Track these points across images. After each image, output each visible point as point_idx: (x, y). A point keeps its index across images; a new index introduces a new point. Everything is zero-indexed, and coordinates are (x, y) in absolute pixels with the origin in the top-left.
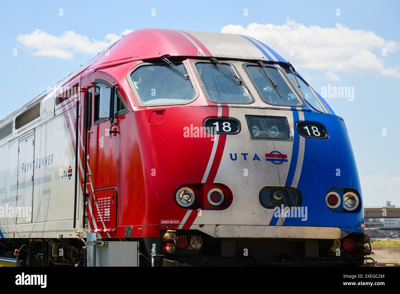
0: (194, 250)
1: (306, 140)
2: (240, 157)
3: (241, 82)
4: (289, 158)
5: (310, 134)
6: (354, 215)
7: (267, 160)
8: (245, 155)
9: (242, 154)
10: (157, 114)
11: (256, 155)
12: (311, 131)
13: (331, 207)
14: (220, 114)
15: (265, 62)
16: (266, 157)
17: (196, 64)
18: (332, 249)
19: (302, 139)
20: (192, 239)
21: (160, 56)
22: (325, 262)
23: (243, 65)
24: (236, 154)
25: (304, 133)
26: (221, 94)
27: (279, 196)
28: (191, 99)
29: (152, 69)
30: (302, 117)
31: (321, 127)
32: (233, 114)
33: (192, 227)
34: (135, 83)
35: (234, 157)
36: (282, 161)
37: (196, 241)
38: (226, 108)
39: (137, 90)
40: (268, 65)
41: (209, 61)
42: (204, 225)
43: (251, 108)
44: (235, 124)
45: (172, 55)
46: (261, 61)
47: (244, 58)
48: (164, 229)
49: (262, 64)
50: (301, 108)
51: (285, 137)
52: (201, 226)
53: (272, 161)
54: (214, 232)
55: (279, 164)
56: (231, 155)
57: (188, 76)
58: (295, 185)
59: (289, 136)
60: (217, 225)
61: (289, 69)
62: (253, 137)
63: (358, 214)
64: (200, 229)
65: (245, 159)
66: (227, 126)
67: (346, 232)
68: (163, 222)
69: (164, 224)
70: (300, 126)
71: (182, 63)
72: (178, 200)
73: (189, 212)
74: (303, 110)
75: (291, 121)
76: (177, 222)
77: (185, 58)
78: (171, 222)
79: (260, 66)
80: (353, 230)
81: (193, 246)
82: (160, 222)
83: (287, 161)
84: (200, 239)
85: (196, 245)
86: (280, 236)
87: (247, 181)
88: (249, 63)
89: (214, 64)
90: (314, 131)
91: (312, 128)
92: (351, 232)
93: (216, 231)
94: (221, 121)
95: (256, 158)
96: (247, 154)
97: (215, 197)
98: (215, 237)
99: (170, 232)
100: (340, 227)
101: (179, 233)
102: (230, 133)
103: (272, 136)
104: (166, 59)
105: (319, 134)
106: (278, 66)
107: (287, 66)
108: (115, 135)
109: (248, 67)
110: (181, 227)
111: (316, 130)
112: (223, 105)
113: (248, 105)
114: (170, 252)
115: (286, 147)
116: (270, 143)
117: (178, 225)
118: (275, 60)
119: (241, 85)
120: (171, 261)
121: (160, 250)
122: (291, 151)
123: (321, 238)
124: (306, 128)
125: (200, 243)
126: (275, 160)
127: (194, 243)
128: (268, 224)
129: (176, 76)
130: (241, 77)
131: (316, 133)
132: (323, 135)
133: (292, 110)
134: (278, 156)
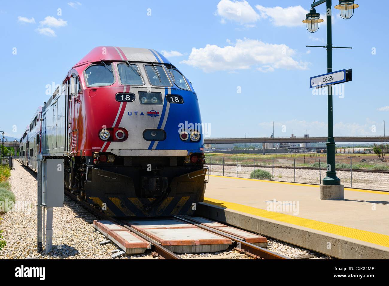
0: (110, 163)
1: (170, 104)
2: (133, 114)
3: (140, 74)
4: (160, 114)
5: (173, 101)
6: (197, 144)
7: (148, 115)
8: (136, 112)
9: (135, 112)
10: (93, 91)
11: (142, 113)
12: (174, 100)
13: (183, 139)
14: (125, 91)
15: (155, 63)
16: (148, 113)
17: (118, 65)
18: (185, 161)
19: (168, 104)
20: (109, 157)
21: (100, 60)
22: (182, 168)
23: (143, 65)
24: (131, 112)
25: (170, 101)
26: (128, 80)
27: (154, 134)
28: (112, 83)
29: (97, 67)
30: (170, 92)
31: (180, 98)
32: (131, 91)
33: (107, 151)
34: (87, 75)
35: (130, 114)
36: (156, 115)
37: (111, 158)
38: (128, 88)
39: (87, 78)
40: (158, 65)
41: (125, 63)
42: (113, 149)
43: (142, 87)
44: (132, 96)
45: (106, 60)
46: (153, 62)
47: (145, 61)
48: (93, 151)
49: (154, 64)
50: (170, 88)
51: (160, 103)
52: (112, 150)
53: (151, 115)
54: (118, 153)
55: (154, 117)
56: (128, 112)
57: (112, 71)
58: (162, 128)
59: (161, 102)
60: (120, 150)
61: (170, 67)
62: (141, 103)
63: (199, 143)
64: (111, 152)
65: (136, 115)
66: (128, 97)
67: (191, 153)
68: (94, 148)
69: (94, 149)
70: (168, 97)
71: (111, 64)
72: (100, 136)
73: (106, 143)
74: (171, 89)
75: (163, 95)
76: (99, 148)
77: (112, 61)
78: (97, 148)
79: (153, 65)
80: (196, 151)
81: (110, 160)
82: (92, 148)
83: (159, 115)
84: (113, 157)
85: (111, 160)
86: (154, 155)
87: (136, 126)
88: (147, 64)
89: (128, 64)
90: (176, 100)
91: (175, 98)
92: (194, 153)
93: (119, 153)
94: (125, 94)
95: (142, 114)
96: (137, 112)
97: (120, 135)
98: (119, 156)
99: (96, 153)
100: (187, 150)
101: (100, 154)
102: (129, 101)
103: (154, 103)
104: (103, 62)
105: (179, 101)
106: (163, 65)
107: (169, 66)
108: (78, 102)
109: (146, 66)
110: (101, 151)
111: (177, 99)
112: (127, 86)
113: (141, 86)
114: (96, 164)
115: (159, 108)
116: (150, 106)
117: (100, 149)
118: (162, 62)
119: (140, 76)
120: (95, 168)
121: (92, 162)
122: (162, 110)
123: (176, 156)
124: (172, 98)
125: (113, 159)
126: (152, 115)
127: (110, 159)
128: (147, 149)
129: (107, 71)
130: (141, 71)
131: (177, 101)
132: (181, 101)
133: (165, 88)
134: (154, 113)
